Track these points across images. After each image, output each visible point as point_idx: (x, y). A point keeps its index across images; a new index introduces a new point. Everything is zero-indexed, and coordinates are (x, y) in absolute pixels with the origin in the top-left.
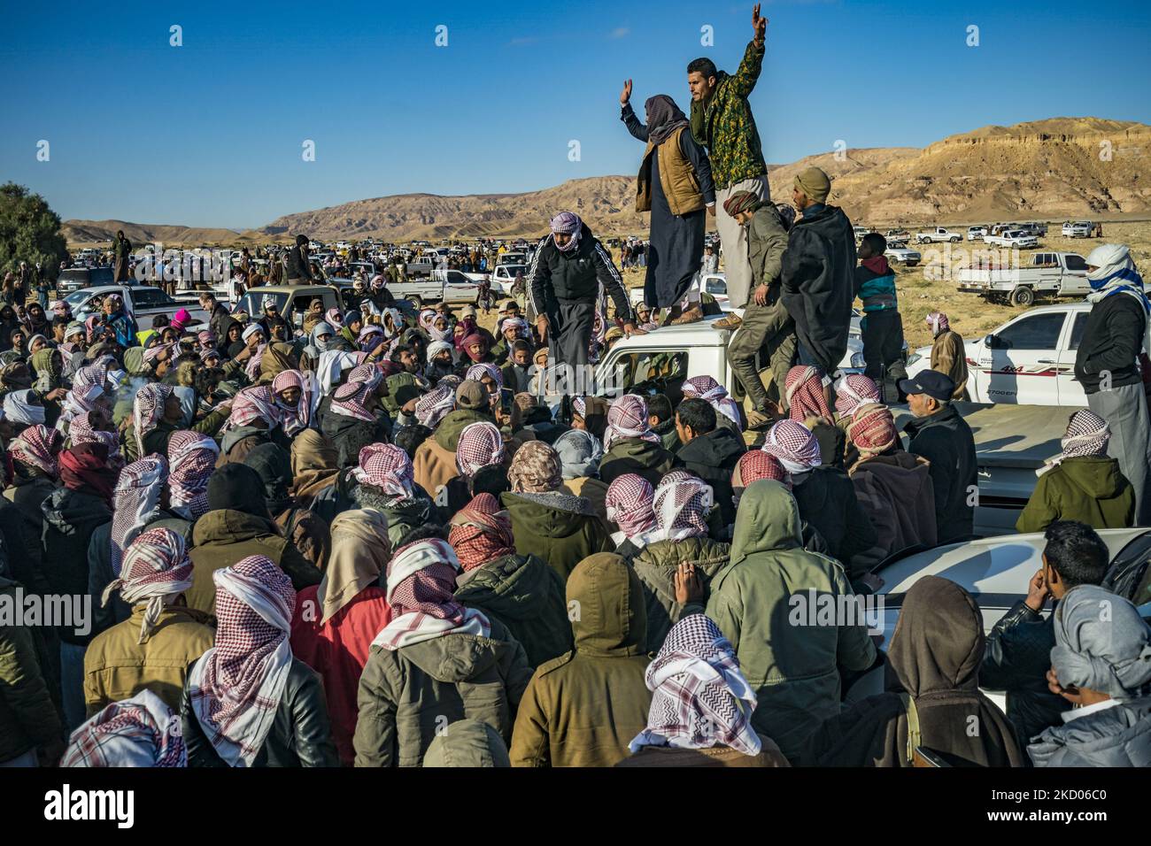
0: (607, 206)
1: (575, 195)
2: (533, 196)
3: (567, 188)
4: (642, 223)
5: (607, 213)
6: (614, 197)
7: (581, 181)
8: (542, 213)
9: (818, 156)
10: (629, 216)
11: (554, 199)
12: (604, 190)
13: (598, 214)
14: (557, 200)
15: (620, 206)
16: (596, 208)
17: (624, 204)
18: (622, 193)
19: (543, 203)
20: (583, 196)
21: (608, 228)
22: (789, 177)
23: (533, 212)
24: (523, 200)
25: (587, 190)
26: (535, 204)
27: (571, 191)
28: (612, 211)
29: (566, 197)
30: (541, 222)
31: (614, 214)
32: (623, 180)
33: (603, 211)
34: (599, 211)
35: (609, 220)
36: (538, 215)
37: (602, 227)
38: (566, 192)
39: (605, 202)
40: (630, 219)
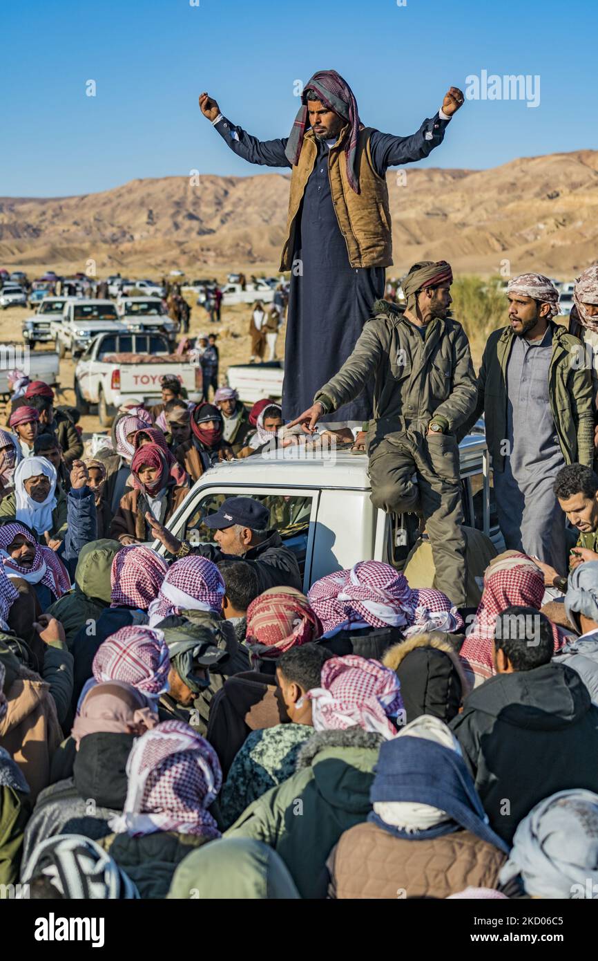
0: (195, 224)
1: (142, 204)
2: (73, 202)
3: (130, 191)
4: (250, 253)
5: (194, 235)
6: (206, 210)
7: (154, 181)
8: (88, 231)
9: (533, 159)
10: (229, 241)
11: (108, 209)
12: (191, 198)
13: (179, 236)
14: (114, 210)
15: (215, 224)
16: (177, 226)
17: (223, 222)
18: (219, 204)
19: (89, 215)
20: (156, 205)
21: (194, 259)
22: (487, 190)
23: (73, 228)
24: (58, 208)
25: (162, 196)
26: (77, 215)
27: (136, 196)
28: (202, 232)
29: (128, 207)
30: (86, 246)
31: (206, 237)
32: (222, 184)
33: (188, 231)
34: (181, 232)
35: (197, 246)
36: (81, 234)
37: (185, 258)
38: (128, 198)
39: (191, 217)
40: (231, 247)
